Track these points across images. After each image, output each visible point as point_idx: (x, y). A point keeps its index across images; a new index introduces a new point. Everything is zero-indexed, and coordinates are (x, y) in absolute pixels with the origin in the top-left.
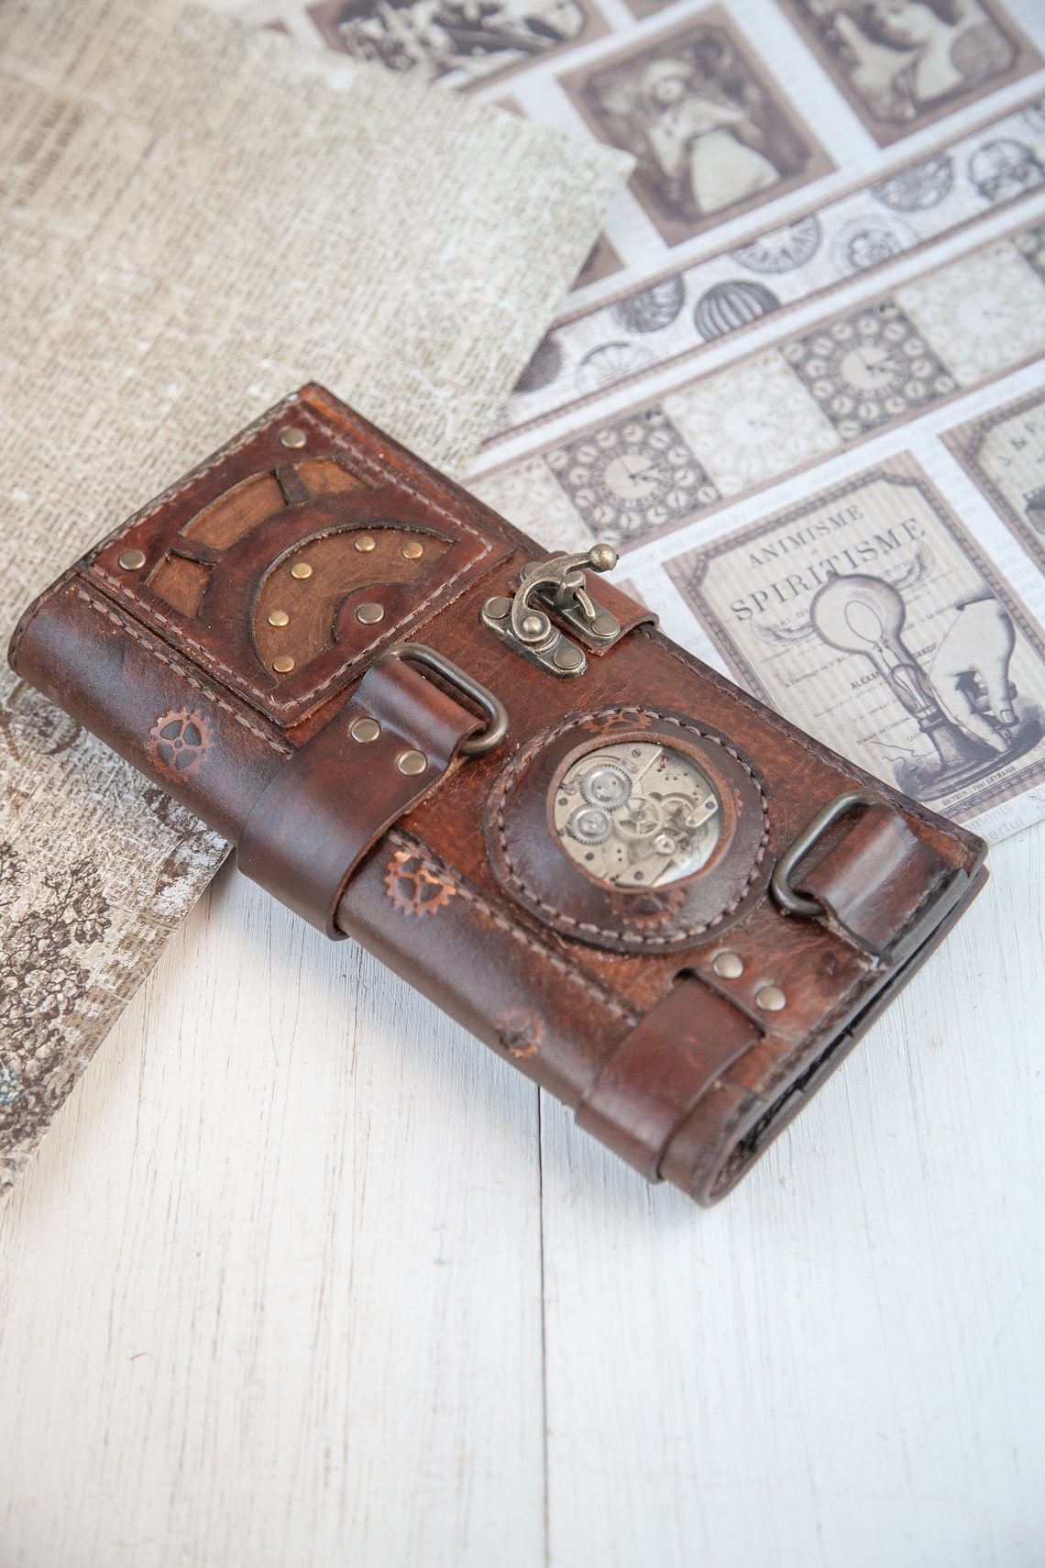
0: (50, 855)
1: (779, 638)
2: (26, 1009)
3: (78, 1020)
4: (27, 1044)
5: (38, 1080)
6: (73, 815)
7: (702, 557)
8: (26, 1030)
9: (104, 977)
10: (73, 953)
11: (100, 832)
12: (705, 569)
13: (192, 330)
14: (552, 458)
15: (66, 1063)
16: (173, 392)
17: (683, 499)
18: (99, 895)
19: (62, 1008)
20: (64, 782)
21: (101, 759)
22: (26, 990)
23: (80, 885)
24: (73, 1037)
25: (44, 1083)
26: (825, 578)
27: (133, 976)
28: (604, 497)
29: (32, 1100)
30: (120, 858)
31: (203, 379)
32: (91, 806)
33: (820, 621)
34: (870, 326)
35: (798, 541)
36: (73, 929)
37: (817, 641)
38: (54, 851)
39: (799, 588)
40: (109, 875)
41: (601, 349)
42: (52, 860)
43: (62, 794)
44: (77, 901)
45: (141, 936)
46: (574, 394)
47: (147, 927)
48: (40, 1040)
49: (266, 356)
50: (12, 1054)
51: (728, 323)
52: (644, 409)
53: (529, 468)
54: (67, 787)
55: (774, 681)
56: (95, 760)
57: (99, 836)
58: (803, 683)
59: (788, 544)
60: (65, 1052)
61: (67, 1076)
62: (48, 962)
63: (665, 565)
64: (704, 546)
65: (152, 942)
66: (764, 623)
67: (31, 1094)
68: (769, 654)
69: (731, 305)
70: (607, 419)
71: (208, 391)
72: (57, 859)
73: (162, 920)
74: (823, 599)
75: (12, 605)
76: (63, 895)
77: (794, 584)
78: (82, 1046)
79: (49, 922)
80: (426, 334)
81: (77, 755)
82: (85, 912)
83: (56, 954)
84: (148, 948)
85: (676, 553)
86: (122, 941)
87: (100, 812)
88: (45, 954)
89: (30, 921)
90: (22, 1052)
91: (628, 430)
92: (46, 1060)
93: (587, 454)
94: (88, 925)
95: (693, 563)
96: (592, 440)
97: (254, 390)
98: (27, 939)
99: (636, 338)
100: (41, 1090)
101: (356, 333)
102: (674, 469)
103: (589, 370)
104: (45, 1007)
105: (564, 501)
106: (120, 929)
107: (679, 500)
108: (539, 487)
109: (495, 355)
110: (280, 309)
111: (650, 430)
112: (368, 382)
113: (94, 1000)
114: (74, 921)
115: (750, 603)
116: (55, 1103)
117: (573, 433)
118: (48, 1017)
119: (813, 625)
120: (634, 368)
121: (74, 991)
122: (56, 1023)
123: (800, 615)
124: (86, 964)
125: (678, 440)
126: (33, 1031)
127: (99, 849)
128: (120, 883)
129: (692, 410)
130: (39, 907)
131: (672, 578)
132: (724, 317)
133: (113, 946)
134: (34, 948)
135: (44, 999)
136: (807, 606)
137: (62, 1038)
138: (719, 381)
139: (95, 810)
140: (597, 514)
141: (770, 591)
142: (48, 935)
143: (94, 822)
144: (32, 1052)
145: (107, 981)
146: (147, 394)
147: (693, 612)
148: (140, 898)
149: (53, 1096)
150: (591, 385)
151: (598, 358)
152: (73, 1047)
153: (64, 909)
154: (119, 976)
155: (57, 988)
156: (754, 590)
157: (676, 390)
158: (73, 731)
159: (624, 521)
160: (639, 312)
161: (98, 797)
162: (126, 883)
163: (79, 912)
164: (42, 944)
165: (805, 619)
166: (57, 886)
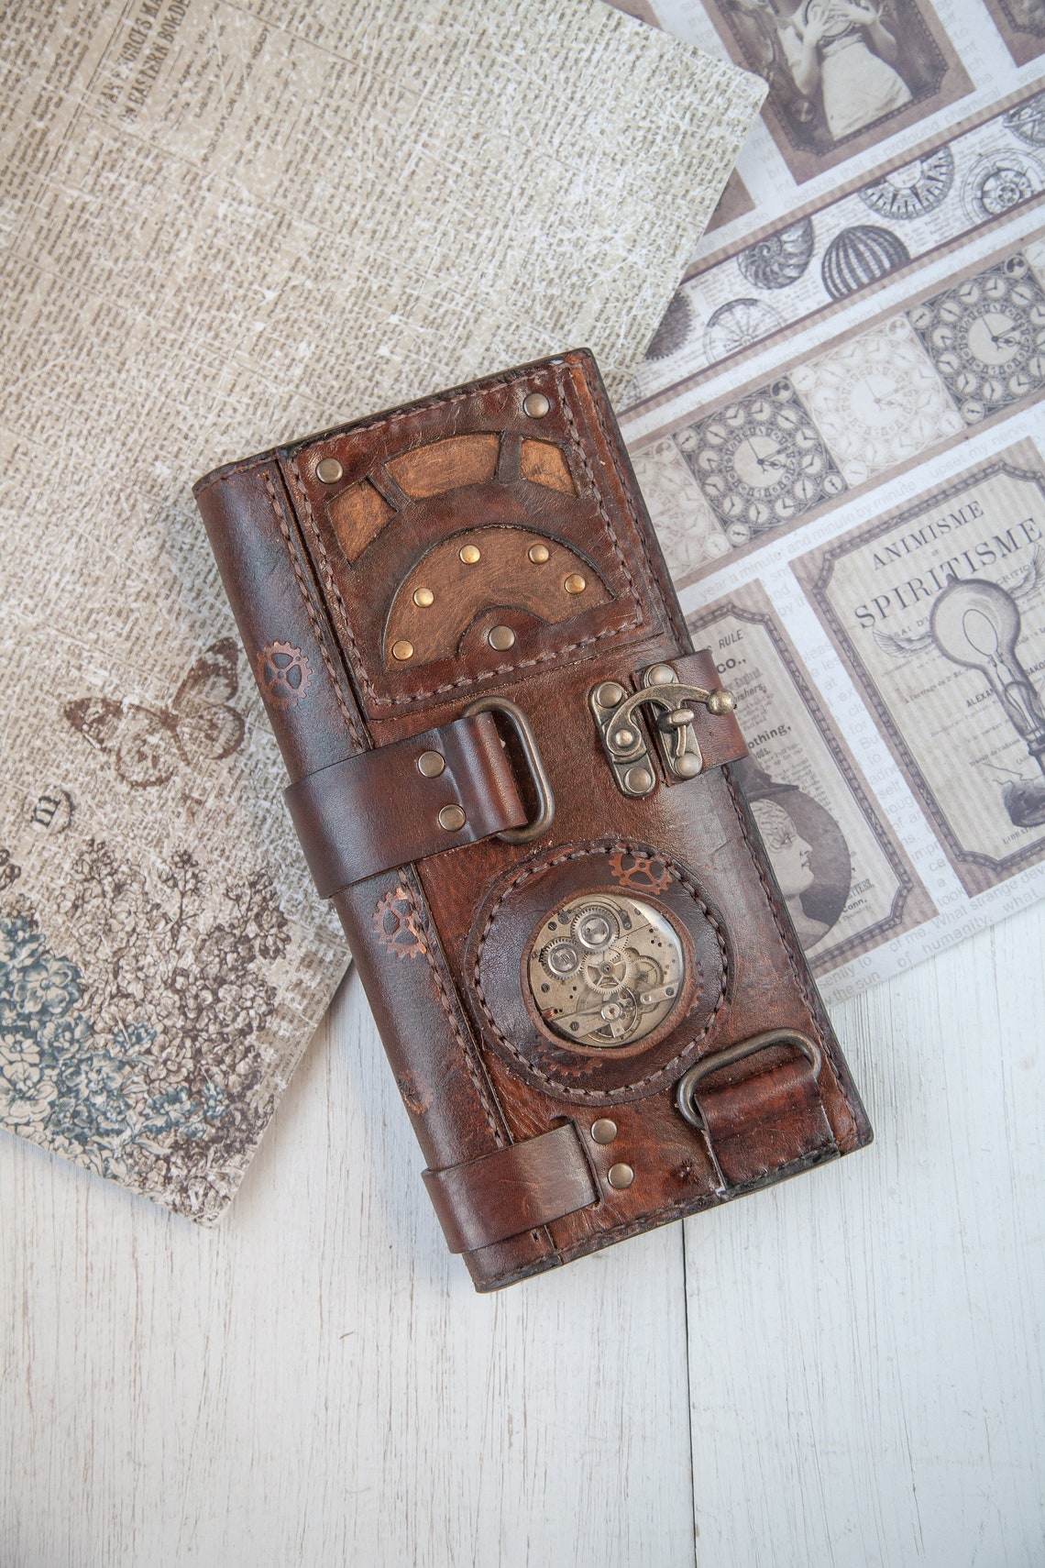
0: (228, 866)
1: (900, 648)
2: (223, 1024)
3: (271, 1038)
4: (228, 1060)
5: (241, 1096)
6: (245, 823)
7: (828, 556)
8: (225, 1046)
9: (290, 995)
10: (260, 969)
11: (272, 842)
12: (831, 569)
13: (318, 276)
14: (681, 438)
15: (265, 1083)
16: (304, 350)
17: (810, 489)
18: (277, 909)
19: (255, 1024)
20: (233, 788)
21: (265, 764)
22: (220, 1005)
23: (258, 898)
24: (268, 1055)
25: (247, 1100)
26: (944, 583)
27: (317, 998)
28: (733, 486)
29: (238, 1116)
30: (293, 871)
31: (333, 336)
32: (261, 814)
33: (940, 631)
34: (998, 288)
35: (921, 539)
36: (257, 943)
37: (936, 653)
38: (231, 861)
39: (920, 593)
40: (284, 888)
41: (729, 307)
42: (230, 871)
43: (233, 801)
44: (258, 916)
45: (320, 955)
46: (703, 362)
47: (324, 946)
48: (239, 1056)
49: (395, 311)
50: (214, 1069)
51: (857, 279)
52: (772, 382)
53: (659, 450)
54: (237, 794)
55: (894, 696)
56: (260, 766)
57: (271, 847)
58: (922, 699)
59: (910, 542)
60: (263, 1070)
61: (267, 1096)
62: (238, 977)
63: (791, 564)
64: (830, 543)
65: (331, 962)
66: (886, 632)
67: (236, 1109)
68: (891, 667)
69: (859, 255)
70: (735, 393)
71: (338, 351)
72: (235, 870)
73: (338, 940)
74: (942, 606)
75: (167, 597)
76: (244, 908)
77: (916, 588)
78: (277, 1066)
79: (234, 935)
80: (555, 291)
81: (243, 759)
82: (266, 926)
83: (244, 969)
84: (328, 968)
85: (802, 551)
86: (303, 960)
87: (269, 821)
88: (234, 969)
89: (217, 934)
90: (224, 1067)
91: (756, 407)
92: (246, 1076)
93: (716, 434)
94: (270, 940)
95: (819, 563)
96: (720, 418)
97: (384, 351)
98: (216, 952)
99: (764, 295)
100: (245, 1107)
101: (484, 286)
102: (801, 453)
103: (717, 332)
104: (240, 1023)
105: (694, 490)
106: (300, 947)
107: (806, 490)
108: (669, 472)
109: (625, 319)
110: (405, 254)
111: (778, 407)
112: (498, 346)
113: (283, 1018)
114: (257, 935)
115: (873, 609)
116: (259, 1123)
117: (702, 408)
118: (243, 1033)
119: (932, 635)
120: (761, 332)
121: (264, 1008)
122: (251, 1039)
123: (920, 623)
124: (272, 981)
125: (805, 420)
126: (231, 1047)
127: (272, 860)
128: (295, 896)
129: (819, 383)
130: (224, 920)
131: (799, 579)
132: (852, 271)
133: (296, 964)
134: (223, 962)
135: (237, 1015)
136: (927, 614)
137: (258, 1055)
138: (847, 348)
139: (265, 819)
140: (727, 504)
141: (892, 596)
142: (235, 950)
143: (265, 832)
144: (233, 1067)
145: (293, 1000)
146: (278, 353)
147: (819, 618)
148: (315, 914)
149: (257, 1116)
150: (720, 352)
151: (726, 318)
152: (269, 1066)
153: (246, 922)
154: (304, 996)
155: (248, 1004)
156: (877, 595)
157: (803, 359)
158: (237, 734)
159: (752, 514)
160: (767, 262)
161: (266, 804)
162: (300, 897)
163: (260, 926)
164: (230, 958)
165: (925, 629)
166: (238, 899)
